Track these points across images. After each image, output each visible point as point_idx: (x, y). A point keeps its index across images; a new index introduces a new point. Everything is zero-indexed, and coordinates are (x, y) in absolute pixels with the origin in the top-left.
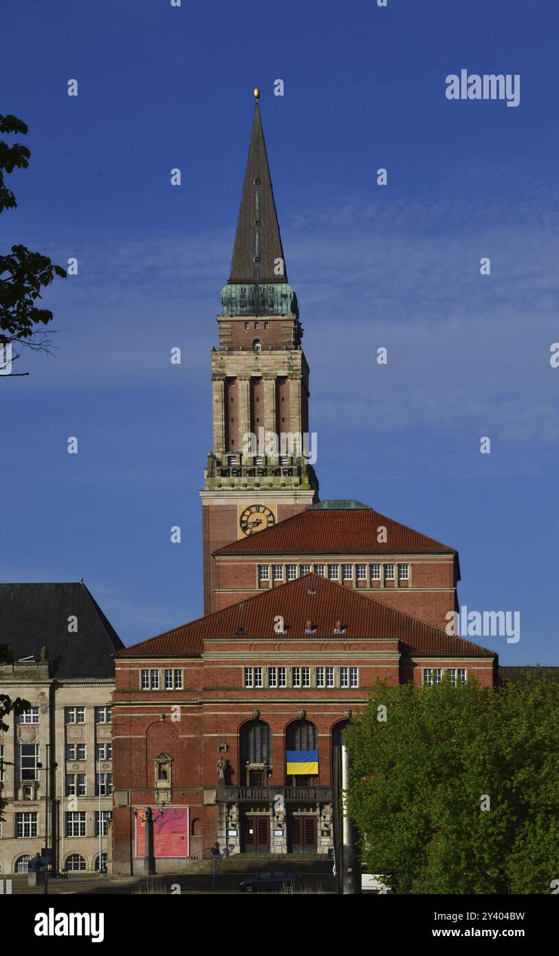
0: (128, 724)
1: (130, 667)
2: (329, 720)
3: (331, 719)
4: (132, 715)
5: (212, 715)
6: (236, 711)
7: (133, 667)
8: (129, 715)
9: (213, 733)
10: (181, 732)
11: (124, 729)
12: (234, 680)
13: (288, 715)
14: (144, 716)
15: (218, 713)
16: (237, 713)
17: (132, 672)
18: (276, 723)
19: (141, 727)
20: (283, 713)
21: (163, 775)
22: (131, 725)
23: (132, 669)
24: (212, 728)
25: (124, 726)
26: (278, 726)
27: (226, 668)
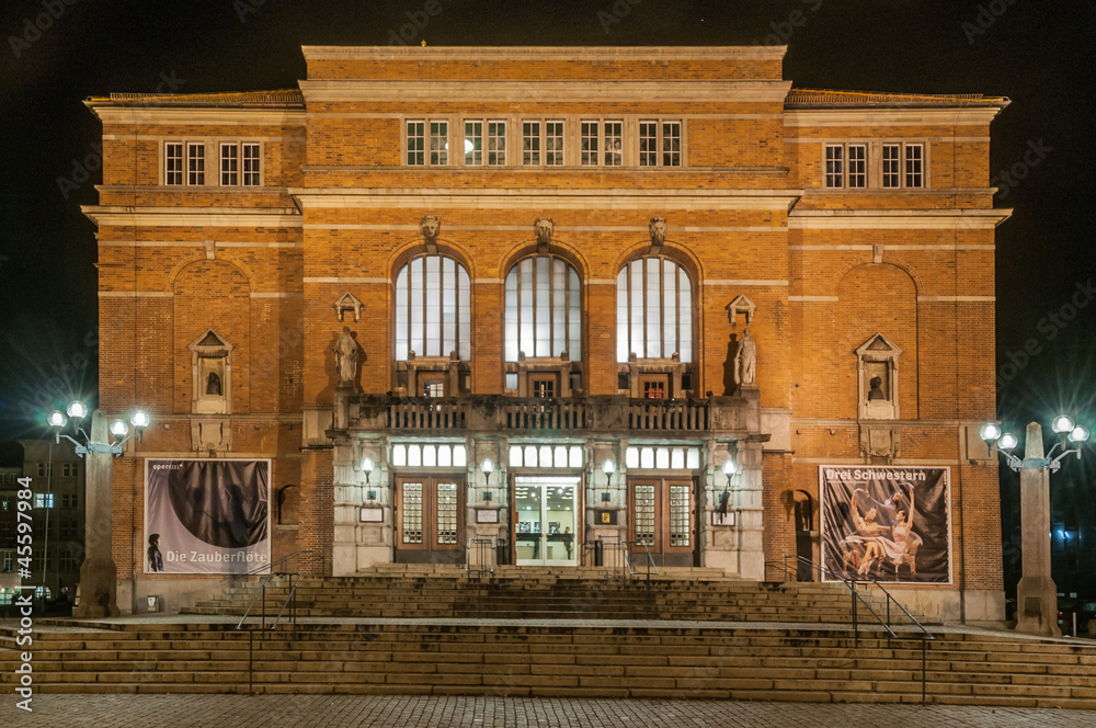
0: (132, 265)
1: (136, 133)
2: (611, 247)
3: (617, 242)
4: (139, 244)
5: (324, 231)
6: (383, 222)
7: (144, 133)
8: (133, 244)
9: (325, 274)
10: (254, 285)
11: (120, 276)
12: (379, 149)
13: (512, 233)
14: (169, 248)
15: (340, 227)
16: (388, 227)
17: (140, 147)
18: (482, 253)
19: (162, 273)
20: (500, 228)
21: (215, 384)
22: (136, 268)
23: (141, 138)
24: (324, 262)
25: (119, 270)
26: (486, 258)
27: (360, 120)
